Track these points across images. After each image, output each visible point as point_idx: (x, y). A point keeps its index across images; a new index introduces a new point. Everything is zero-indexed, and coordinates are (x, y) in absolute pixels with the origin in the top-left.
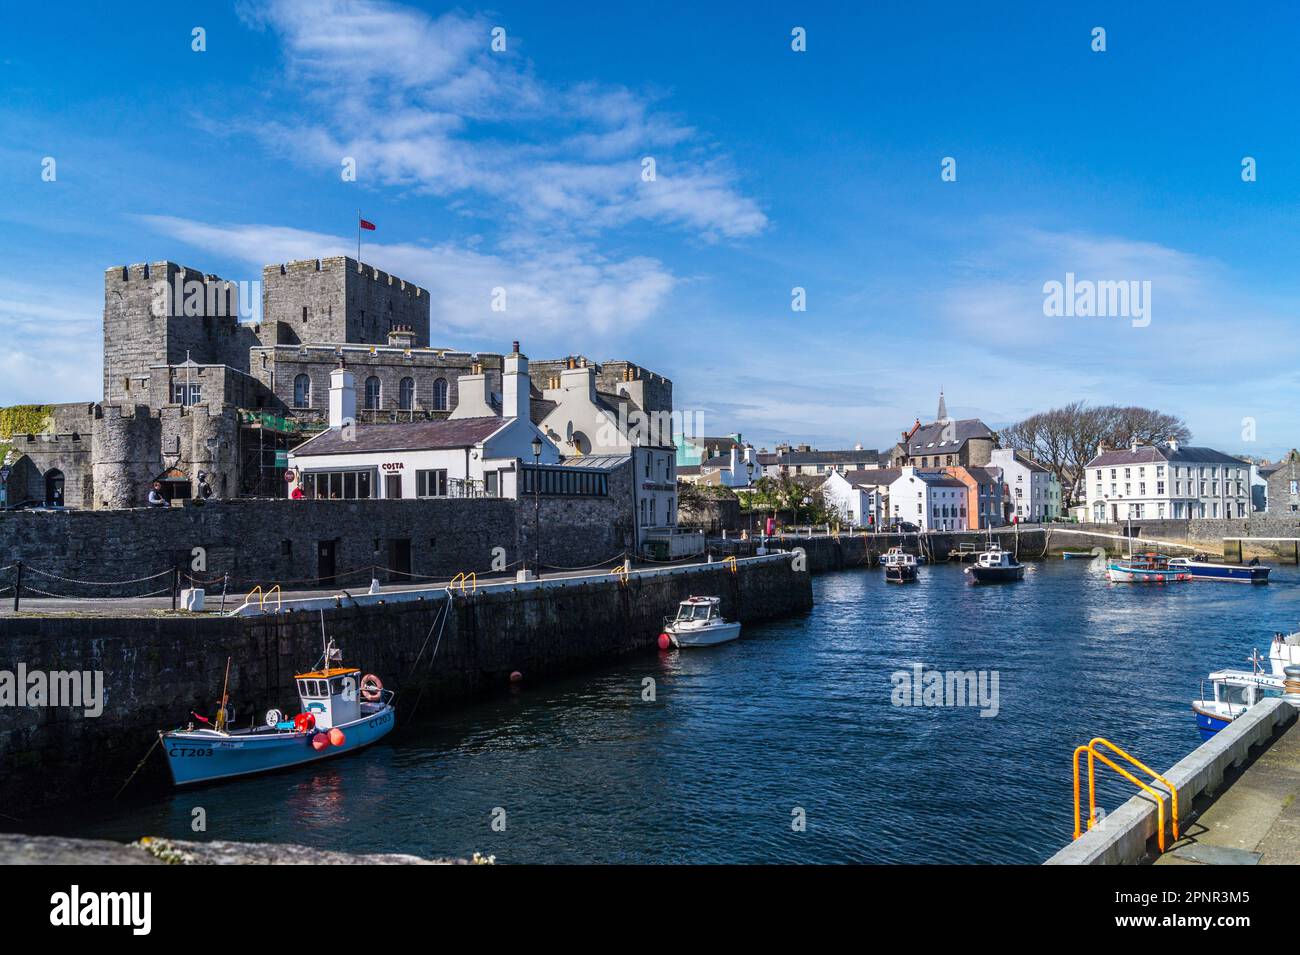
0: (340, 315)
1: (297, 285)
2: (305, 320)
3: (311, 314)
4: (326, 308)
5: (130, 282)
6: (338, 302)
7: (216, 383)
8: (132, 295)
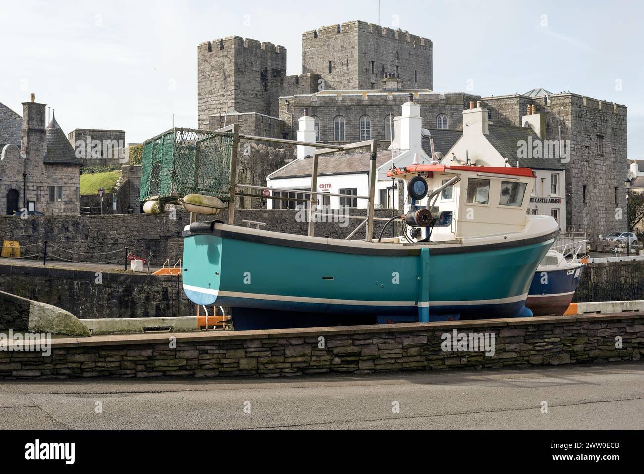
0: (354, 67)
1: (325, 45)
2: (330, 72)
3: (335, 67)
4: (345, 61)
5: (212, 52)
6: (353, 56)
7: (249, 126)
8: (213, 61)
